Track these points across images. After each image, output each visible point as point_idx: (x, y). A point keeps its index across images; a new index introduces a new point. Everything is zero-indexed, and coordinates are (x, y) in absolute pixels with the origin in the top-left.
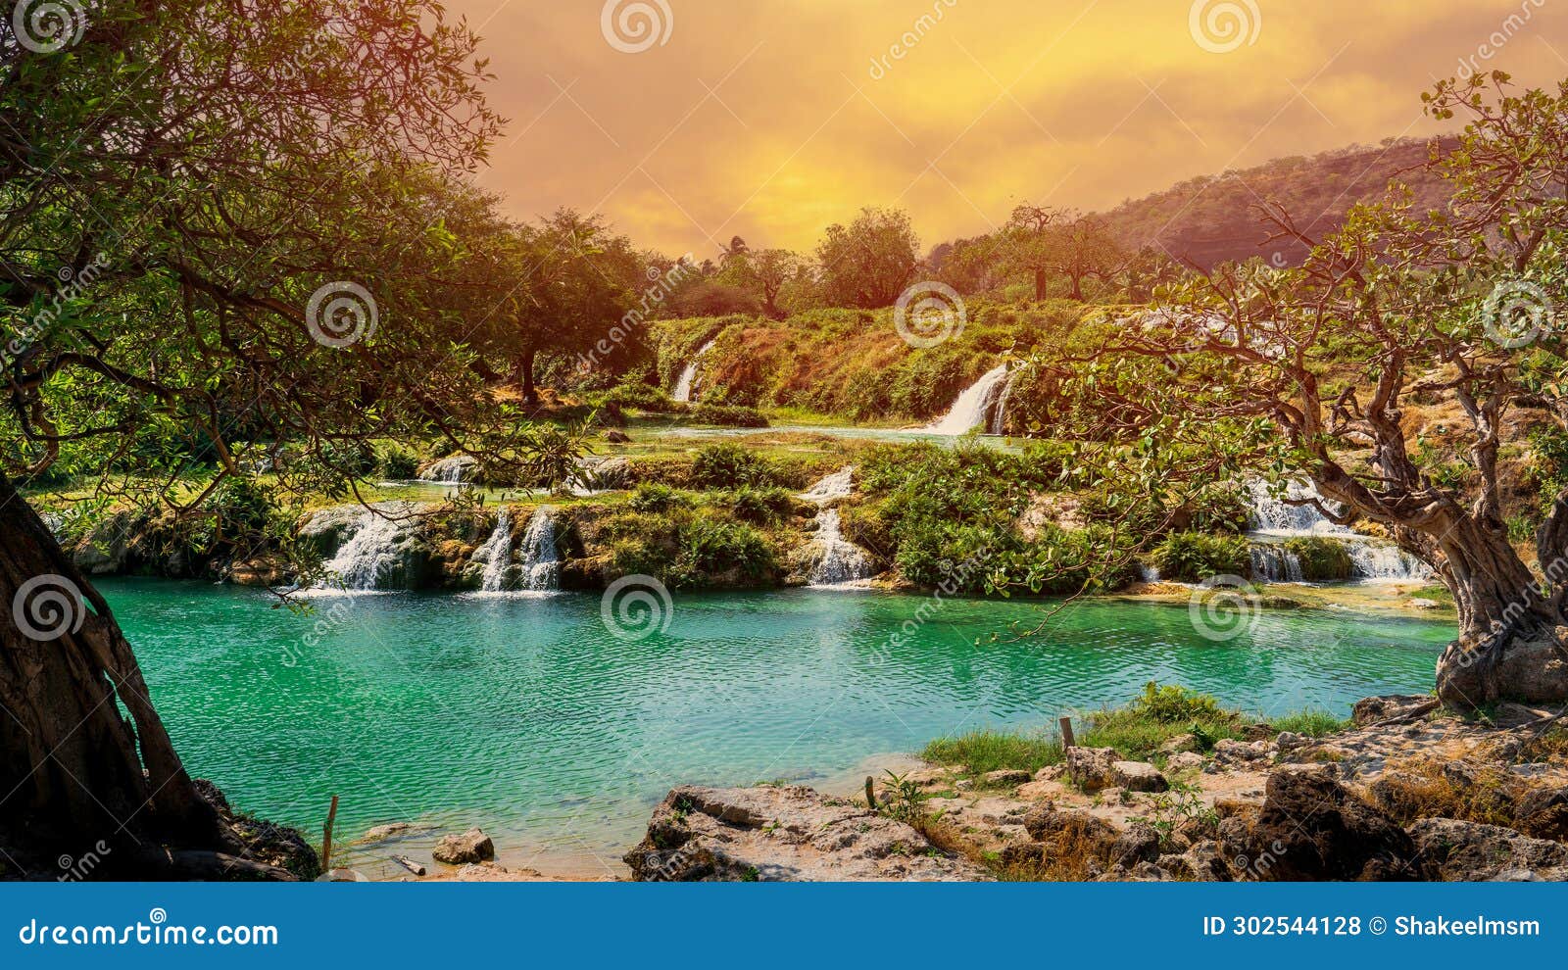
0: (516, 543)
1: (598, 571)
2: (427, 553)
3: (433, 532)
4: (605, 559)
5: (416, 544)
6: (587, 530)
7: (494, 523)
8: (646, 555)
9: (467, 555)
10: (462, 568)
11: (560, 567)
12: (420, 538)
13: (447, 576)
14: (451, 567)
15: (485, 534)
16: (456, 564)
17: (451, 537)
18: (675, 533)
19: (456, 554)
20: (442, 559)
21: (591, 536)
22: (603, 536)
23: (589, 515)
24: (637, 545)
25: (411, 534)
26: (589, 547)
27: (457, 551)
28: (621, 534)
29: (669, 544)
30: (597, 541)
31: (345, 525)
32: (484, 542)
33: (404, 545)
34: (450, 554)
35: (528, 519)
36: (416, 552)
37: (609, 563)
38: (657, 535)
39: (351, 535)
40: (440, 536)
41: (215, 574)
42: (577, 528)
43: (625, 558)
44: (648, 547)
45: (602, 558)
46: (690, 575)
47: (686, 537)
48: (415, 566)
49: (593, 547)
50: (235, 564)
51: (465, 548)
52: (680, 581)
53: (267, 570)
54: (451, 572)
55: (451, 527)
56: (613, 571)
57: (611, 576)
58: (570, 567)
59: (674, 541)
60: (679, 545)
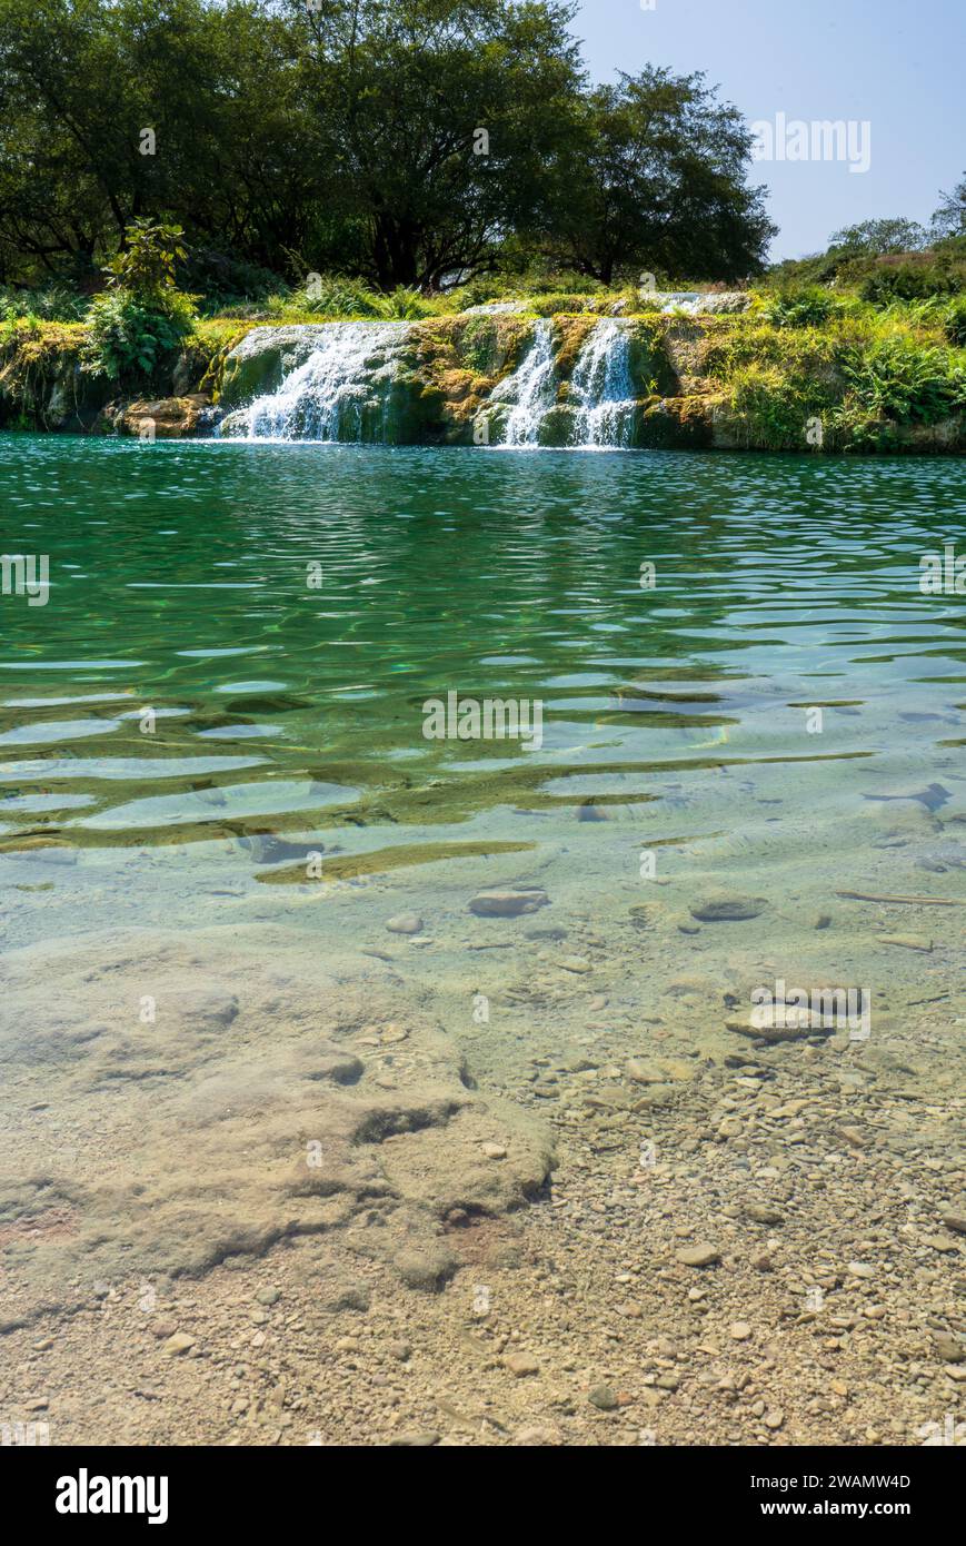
0: (564, 371)
1: (703, 418)
2: (420, 386)
3: (430, 356)
4: (717, 398)
5: (402, 371)
6: (686, 354)
7: (528, 341)
8: (788, 394)
9: (484, 392)
10: (473, 411)
11: (641, 409)
12: (411, 362)
13: (451, 424)
14: (455, 409)
15: (516, 356)
16: (464, 405)
17: (459, 366)
18: (839, 359)
19: (465, 391)
20: (441, 397)
21: (692, 362)
22: (713, 364)
23: (687, 329)
24: (774, 379)
25: (394, 356)
26: (688, 381)
27: (468, 385)
28: (745, 358)
29: (831, 377)
30: (704, 370)
31: (294, 344)
32: (513, 371)
33: (380, 372)
34: (456, 389)
35: (586, 334)
36: (401, 385)
37: (724, 406)
38: (810, 362)
39: (303, 359)
40: (441, 362)
41: (110, 424)
42: (669, 348)
43: (752, 397)
44: (795, 381)
45: (714, 397)
46: (871, 427)
47: (860, 367)
48: (398, 405)
49: (695, 379)
50: (132, 408)
51: (480, 380)
52: (853, 439)
53: (179, 416)
54: (456, 415)
55: (460, 350)
56: (730, 418)
57: (728, 428)
58: (654, 408)
59: (839, 372)
60: (850, 379)
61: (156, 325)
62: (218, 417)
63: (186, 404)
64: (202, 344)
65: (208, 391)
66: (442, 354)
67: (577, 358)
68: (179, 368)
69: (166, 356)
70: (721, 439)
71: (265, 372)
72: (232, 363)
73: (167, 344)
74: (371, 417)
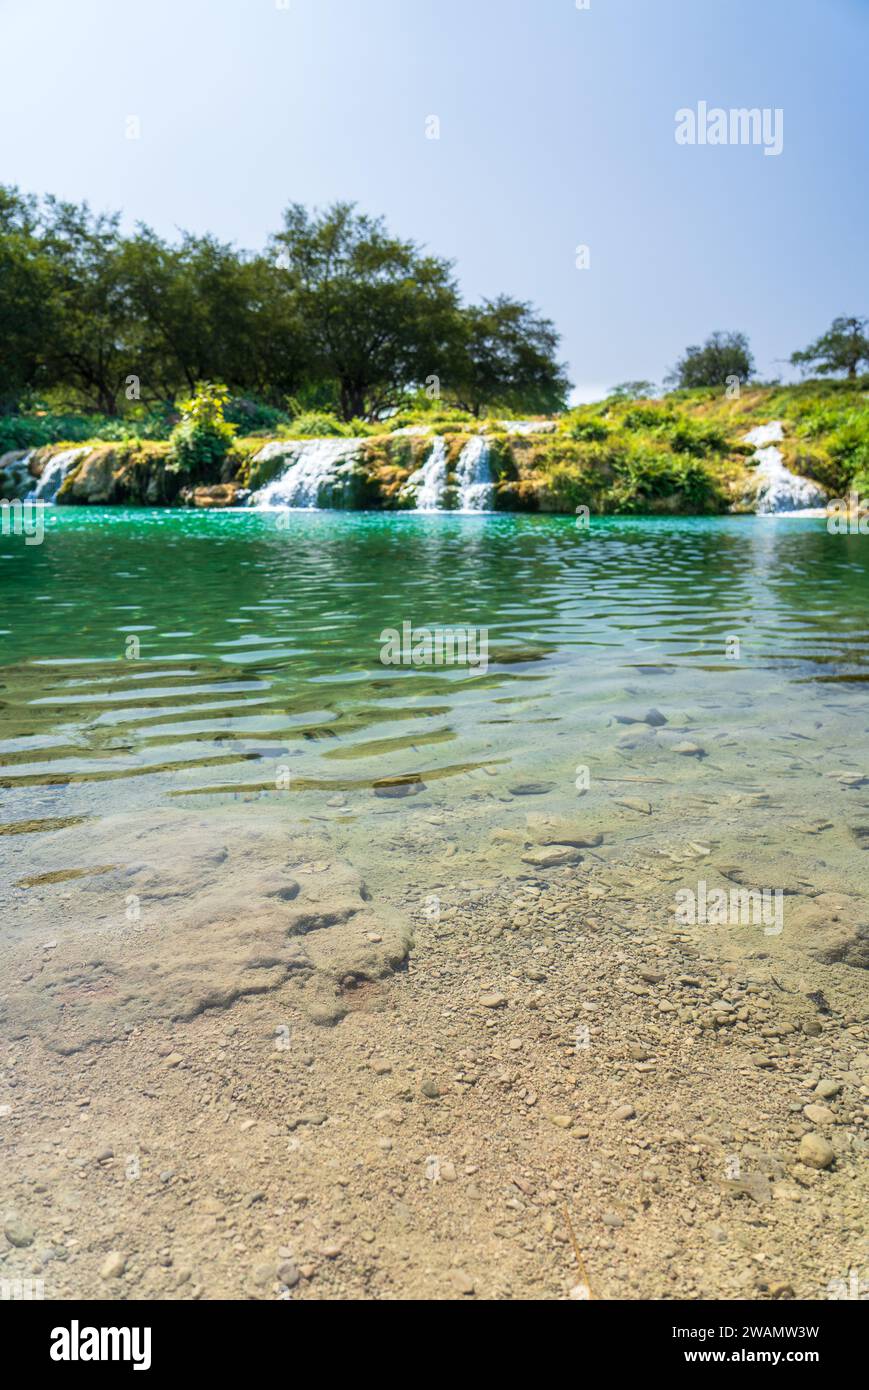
0: (451, 467)
1: (533, 494)
2: (366, 476)
3: (372, 458)
4: (541, 482)
5: (355, 467)
6: (522, 457)
7: (429, 450)
8: (582, 480)
9: (404, 479)
10: (398, 490)
11: (496, 489)
12: (361, 462)
13: (384, 497)
14: (387, 489)
15: (423, 457)
16: (393, 486)
17: (389, 464)
18: (611, 461)
19: (393, 479)
20: (379, 482)
21: (526, 462)
22: (539, 462)
23: (523, 443)
24: (574, 471)
26: (524, 472)
27: (395, 475)
28: (557, 459)
29: (606, 470)
30: (533, 466)
32: (421, 467)
34: (388, 478)
35: (463, 446)
36: (355, 476)
37: (545, 487)
38: (594, 462)
40: (379, 462)
41: (183, 500)
42: (513, 454)
43: (561, 482)
44: (585, 473)
45: (538, 481)
46: (630, 499)
47: (623, 464)
48: (353, 487)
49: (528, 471)
50: (198, 490)
51: (402, 472)
52: (619, 506)
53: (224, 495)
54: (388, 493)
55: (390, 455)
56: (549, 494)
57: (547, 499)
58: (505, 488)
59: (611, 467)
60: (617, 471)
61: (211, 442)
62: (247, 495)
63: (229, 488)
64: (238, 453)
65: (242, 479)
66: (379, 457)
67: (458, 459)
68: (224, 467)
69: (218, 460)
70: (543, 506)
71: (275, 468)
72: (255, 464)
73: (218, 453)
74: (337, 494)
